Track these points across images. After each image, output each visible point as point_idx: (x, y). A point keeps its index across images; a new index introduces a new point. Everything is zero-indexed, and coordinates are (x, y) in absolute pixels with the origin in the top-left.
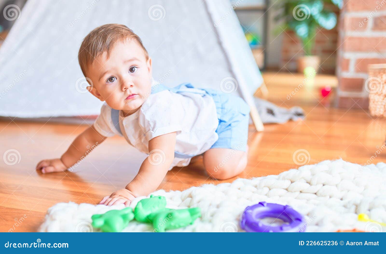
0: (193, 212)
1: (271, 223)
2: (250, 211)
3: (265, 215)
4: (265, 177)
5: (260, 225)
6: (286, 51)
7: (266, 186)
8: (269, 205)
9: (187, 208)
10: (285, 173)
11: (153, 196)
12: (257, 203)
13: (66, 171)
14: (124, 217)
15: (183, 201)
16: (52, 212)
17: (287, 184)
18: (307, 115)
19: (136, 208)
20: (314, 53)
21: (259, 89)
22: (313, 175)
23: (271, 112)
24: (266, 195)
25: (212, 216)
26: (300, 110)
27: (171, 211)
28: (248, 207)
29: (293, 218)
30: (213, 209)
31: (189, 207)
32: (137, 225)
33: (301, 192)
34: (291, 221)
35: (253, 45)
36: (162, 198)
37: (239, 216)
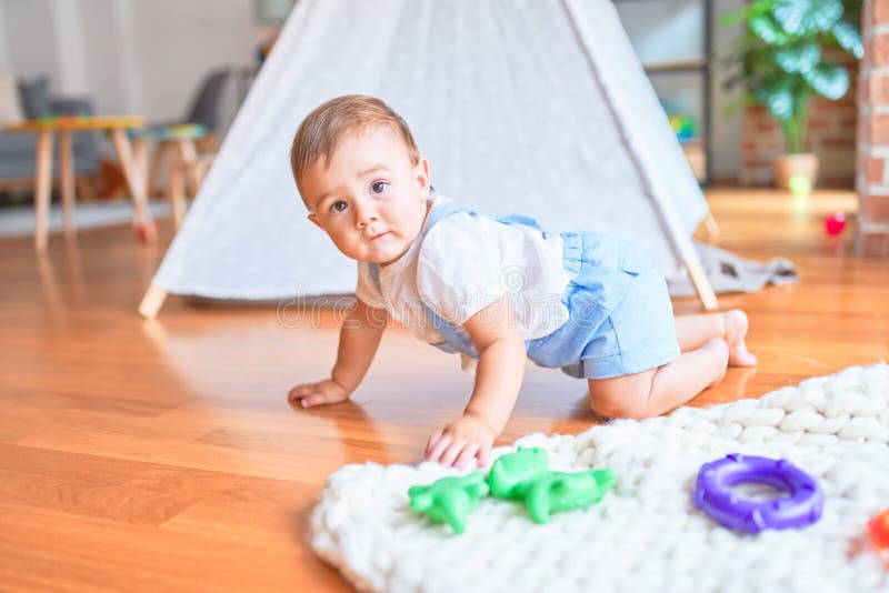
0: (600, 477)
1: (754, 494)
2: (710, 473)
3: (740, 479)
4: (733, 404)
5: (734, 500)
6: (751, 147)
7: (737, 422)
8: (746, 459)
9: (586, 469)
10: (773, 395)
11: (523, 449)
12: (723, 455)
13: (347, 401)
14: (471, 490)
15: (579, 454)
16: (334, 484)
17: (777, 416)
18: (801, 274)
19: (492, 473)
20: (806, 148)
21: (703, 224)
22: (830, 396)
23: (729, 270)
24: (737, 439)
25: (638, 482)
26: (787, 264)
27: (558, 478)
28: (706, 464)
29: (796, 484)
30: (638, 470)
31: (591, 466)
32: (495, 503)
33: (806, 431)
34: (793, 491)
35: (685, 136)
36: (540, 452)
37: (690, 481)
